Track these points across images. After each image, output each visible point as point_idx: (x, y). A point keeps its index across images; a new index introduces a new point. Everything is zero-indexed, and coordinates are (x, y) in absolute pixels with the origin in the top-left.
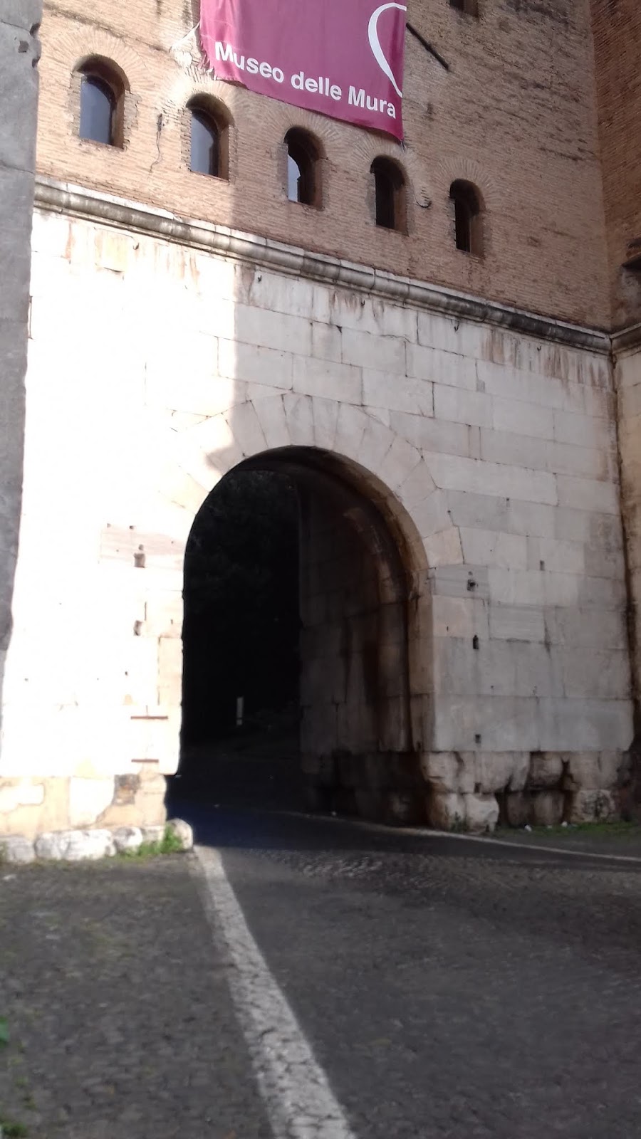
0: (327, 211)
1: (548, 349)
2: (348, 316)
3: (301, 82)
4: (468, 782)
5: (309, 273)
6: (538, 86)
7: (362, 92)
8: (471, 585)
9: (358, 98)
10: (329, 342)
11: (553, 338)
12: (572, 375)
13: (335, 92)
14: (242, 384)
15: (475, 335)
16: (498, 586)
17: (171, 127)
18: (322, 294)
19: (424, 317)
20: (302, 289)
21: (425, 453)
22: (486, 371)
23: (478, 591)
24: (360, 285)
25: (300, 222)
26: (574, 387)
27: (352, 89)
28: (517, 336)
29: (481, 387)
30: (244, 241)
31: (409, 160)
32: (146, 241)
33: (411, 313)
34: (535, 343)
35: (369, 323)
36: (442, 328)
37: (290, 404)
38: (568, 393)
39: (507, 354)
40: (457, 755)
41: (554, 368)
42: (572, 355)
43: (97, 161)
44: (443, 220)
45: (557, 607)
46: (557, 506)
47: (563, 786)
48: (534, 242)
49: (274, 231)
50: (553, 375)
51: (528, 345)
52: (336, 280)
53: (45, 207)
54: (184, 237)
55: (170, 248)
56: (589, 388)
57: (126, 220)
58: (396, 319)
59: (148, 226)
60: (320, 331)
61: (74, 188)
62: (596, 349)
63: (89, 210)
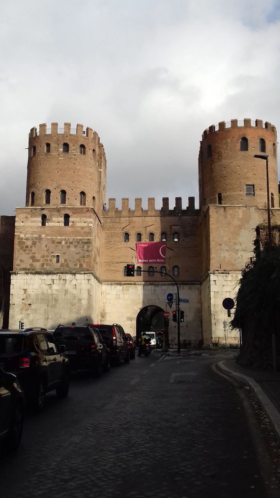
0: (154, 276)
1: (188, 286)
2: (156, 288)
3: (150, 261)
4: (173, 343)
5: (151, 284)
6: (189, 247)
9: (158, 260)
11: (189, 284)
13: (155, 261)
14: (143, 299)
18: (153, 287)
19: (168, 286)
20: (150, 287)
24: (158, 284)
25: (151, 279)
26: (193, 290)
27: (157, 260)
28: (183, 285)
30: (143, 283)
31: (167, 266)
32: (131, 286)
33: (166, 286)
36: (170, 287)
37: (149, 301)
39: (182, 288)
40: (172, 340)
41: (190, 289)
42: (193, 286)
43: (126, 278)
47: (190, 344)
49: (147, 280)
51: (185, 286)
52: (155, 284)
53: (120, 285)
54: (135, 284)
55: (133, 286)
56: (196, 290)
57: (128, 284)
58: (164, 287)
59: (131, 284)
60: (153, 291)
61: (123, 283)
62: (198, 284)
63: (124, 284)
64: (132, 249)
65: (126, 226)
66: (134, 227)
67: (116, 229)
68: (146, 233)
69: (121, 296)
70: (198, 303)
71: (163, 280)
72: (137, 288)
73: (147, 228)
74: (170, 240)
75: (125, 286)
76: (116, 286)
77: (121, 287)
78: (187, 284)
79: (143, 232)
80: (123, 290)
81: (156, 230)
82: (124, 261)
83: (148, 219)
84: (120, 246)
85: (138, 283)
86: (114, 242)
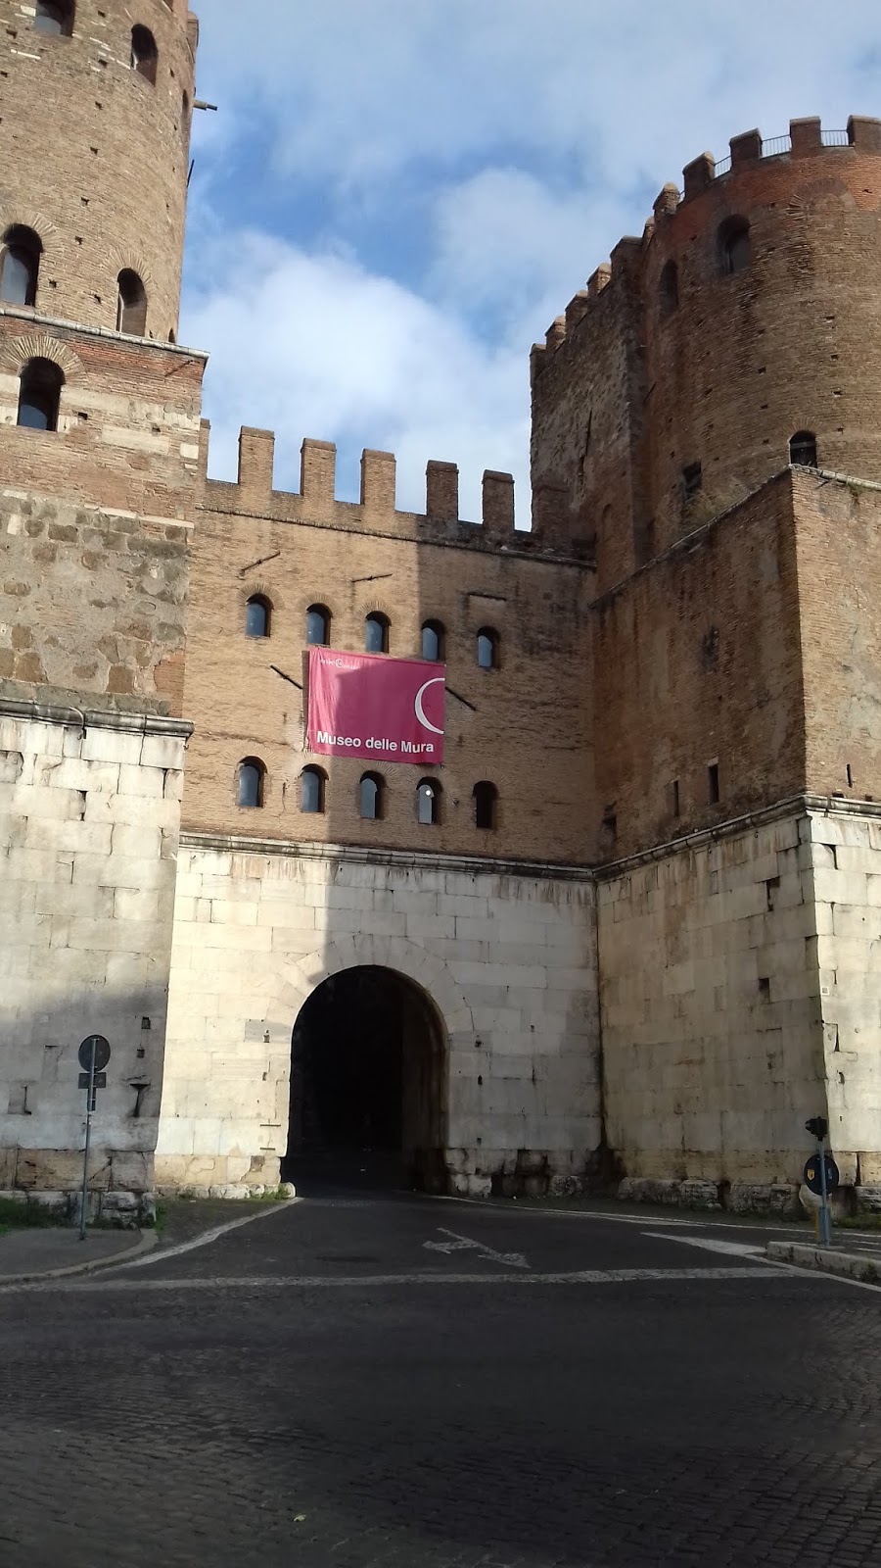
0: (387, 819)
1: (543, 884)
2: (398, 882)
3: (373, 743)
4: (471, 1167)
5: (372, 861)
6: (544, 704)
7: (409, 743)
8: (478, 1044)
9: (408, 747)
10: (385, 901)
11: (547, 877)
12: (563, 899)
13: (393, 746)
14: (330, 933)
15: (488, 883)
16: (498, 1044)
17: (291, 789)
18: (381, 871)
19: (451, 876)
20: (368, 871)
21: (448, 962)
22: (495, 905)
23: (483, 1048)
24: (405, 863)
25: (371, 832)
26: (564, 907)
27: (403, 743)
28: (519, 878)
29: (491, 915)
30: (334, 849)
31: (445, 776)
32: (275, 858)
33: (442, 875)
34: (534, 881)
35: (412, 885)
36: (464, 881)
37: (358, 941)
38: (559, 911)
39: (512, 891)
40: (464, 1150)
41: (548, 896)
42: (563, 885)
43: (250, 818)
44: (469, 810)
45: (543, 1056)
46: (547, 988)
47: (544, 1171)
48: (537, 812)
49: (353, 838)
50: (548, 901)
51: (527, 884)
52: (389, 862)
53: (220, 849)
54: (296, 854)
55: (288, 861)
56: (576, 907)
57: (263, 849)
58: (431, 880)
59: (275, 850)
60: (379, 895)
61: (234, 838)
62: (582, 880)
63: (242, 847)
64: (286, 677)
65: (260, 562)
66: (295, 571)
67: (209, 569)
68: (352, 608)
69: (222, 909)
70: (584, 967)
71: (432, 847)
72: (303, 872)
73: (361, 587)
74: (461, 660)
75: (241, 858)
76: (198, 855)
77: (225, 859)
78: (536, 874)
79: (338, 603)
80: (231, 875)
81: (398, 602)
82: (246, 733)
83: (362, 545)
84: (229, 654)
85: (310, 845)
86: (199, 630)
